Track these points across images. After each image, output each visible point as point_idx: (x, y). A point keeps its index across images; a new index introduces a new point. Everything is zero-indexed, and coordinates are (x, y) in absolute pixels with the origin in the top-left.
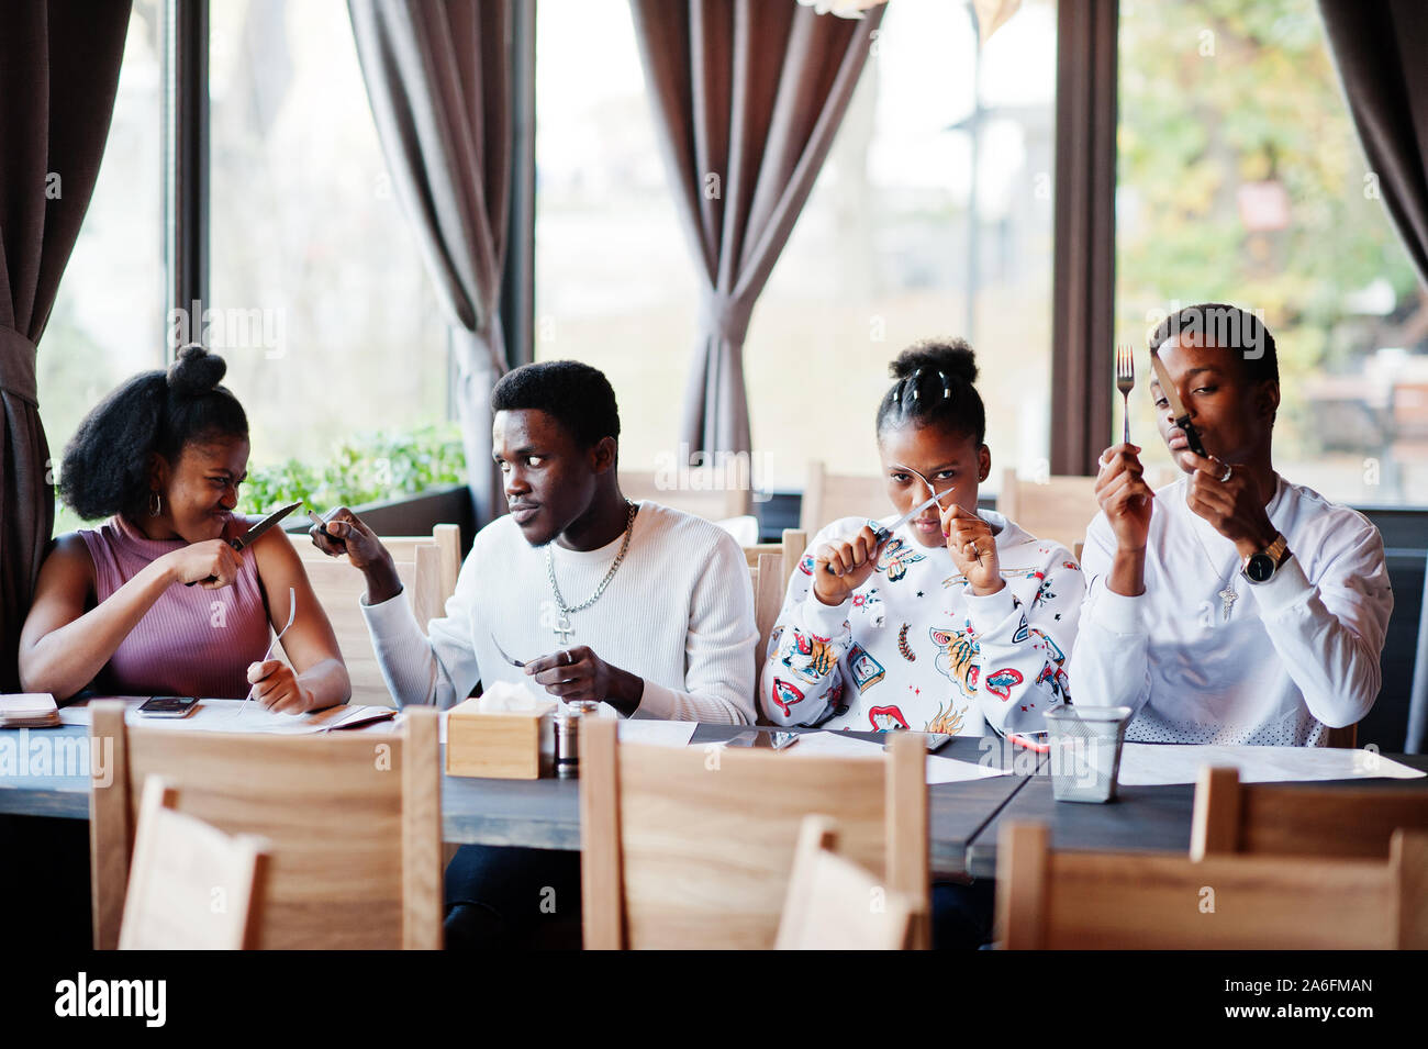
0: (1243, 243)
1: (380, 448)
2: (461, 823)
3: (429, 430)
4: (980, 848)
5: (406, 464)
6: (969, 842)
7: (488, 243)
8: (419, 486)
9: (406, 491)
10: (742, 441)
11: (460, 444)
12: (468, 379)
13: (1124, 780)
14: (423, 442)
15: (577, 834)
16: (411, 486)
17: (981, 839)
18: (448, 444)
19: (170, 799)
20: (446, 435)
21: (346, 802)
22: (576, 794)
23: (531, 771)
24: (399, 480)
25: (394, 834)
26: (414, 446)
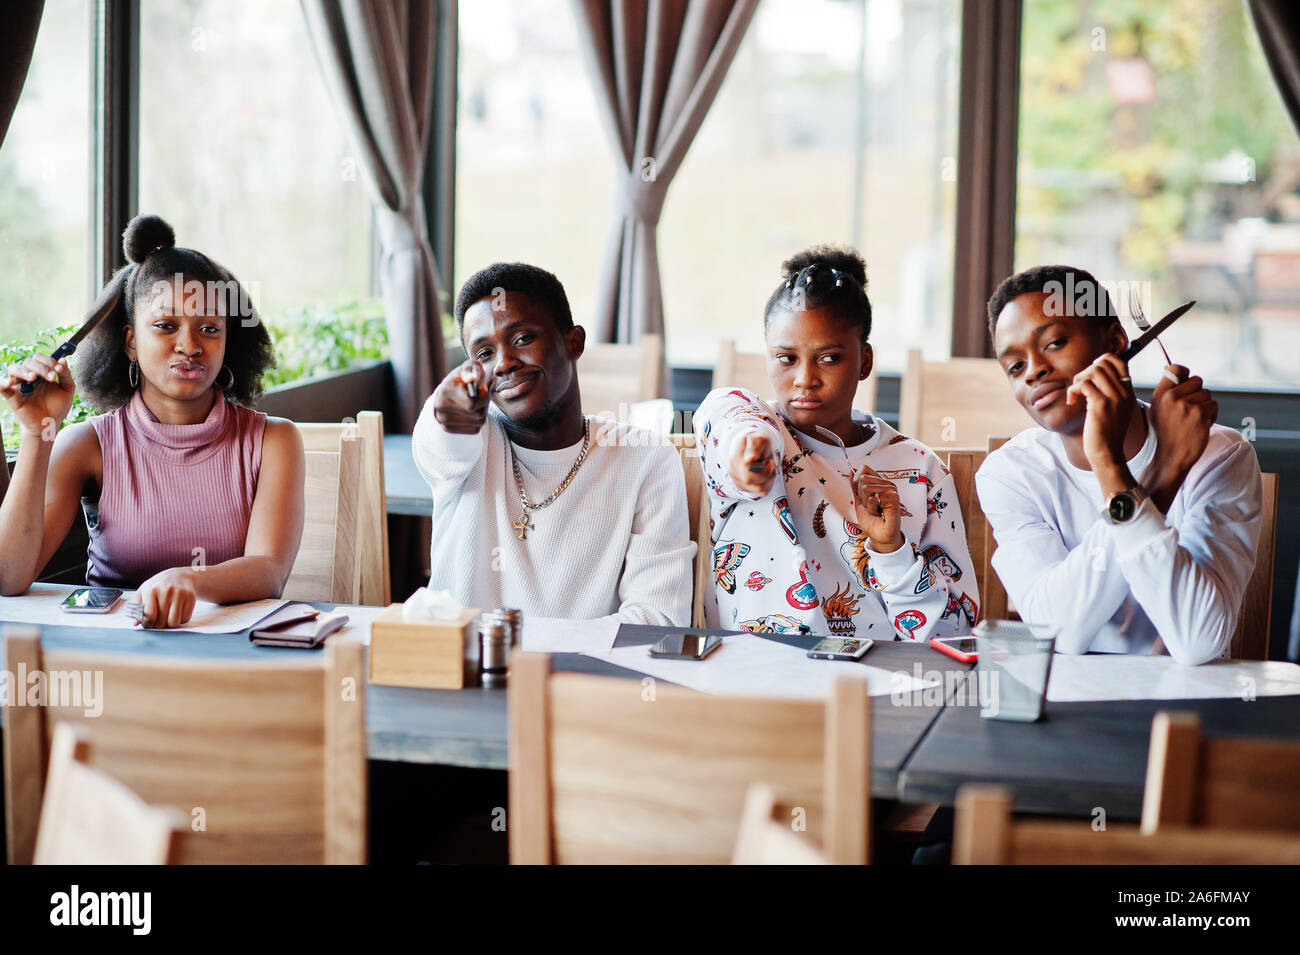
0: (1111, 115)
1: (305, 326)
2: (384, 739)
3: (353, 306)
4: (912, 774)
5: (331, 341)
6: (902, 767)
7: (412, 126)
8: (343, 362)
9: (331, 369)
10: (656, 323)
11: (382, 321)
12: (391, 258)
13: (1053, 696)
14: (345, 318)
15: (504, 753)
16: (335, 362)
17: (911, 765)
18: (372, 320)
19: (82, 753)
20: (369, 312)
21: (268, 733)
22: (503, 708)
23: (455, 681)
24: (324, 356)
25: (318, 765)
26: (338, 323)
